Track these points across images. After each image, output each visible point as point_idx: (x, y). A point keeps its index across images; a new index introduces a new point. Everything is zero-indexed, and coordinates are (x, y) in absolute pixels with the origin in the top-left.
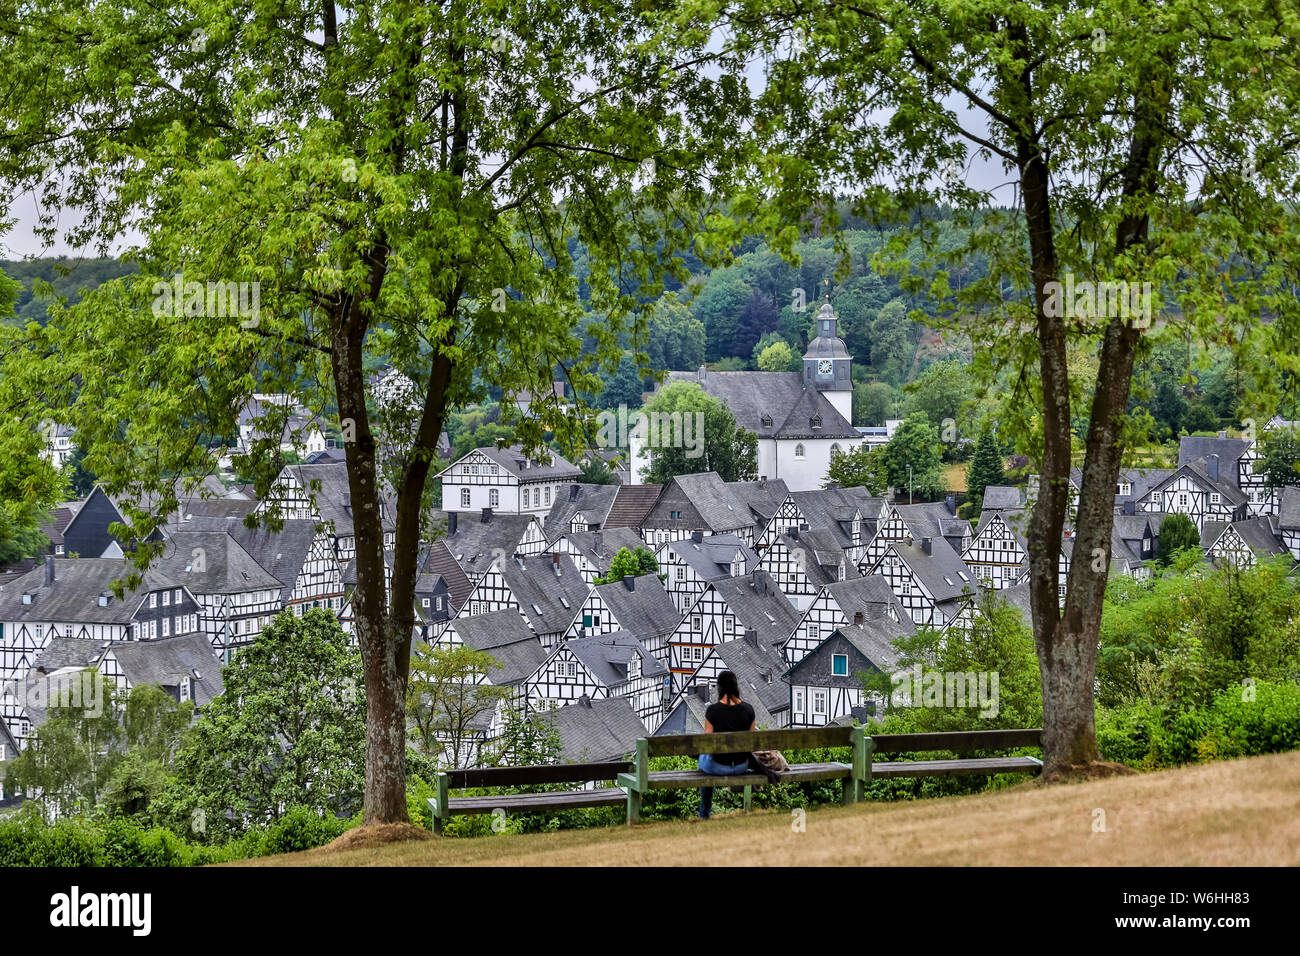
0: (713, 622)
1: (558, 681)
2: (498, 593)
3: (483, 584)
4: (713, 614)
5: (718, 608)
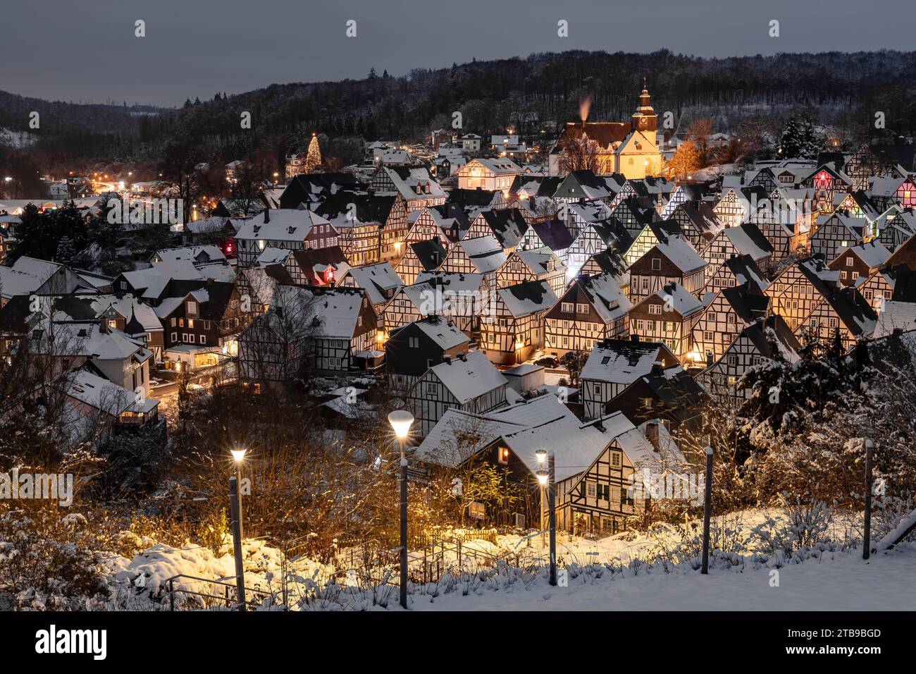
0: (590, 243)
1: (512, 272)
2: (483, 228)
3: (475, 224)
4: (590, 239)
5: (592, 236)
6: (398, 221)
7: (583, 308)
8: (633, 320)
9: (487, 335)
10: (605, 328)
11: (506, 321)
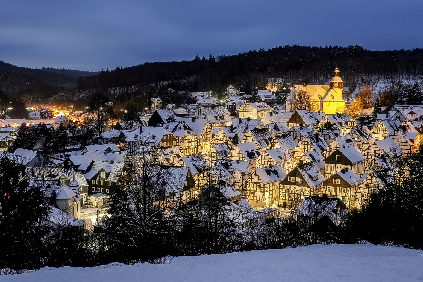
0: (305, 146)
1: (264, 160)
2: (250, 138)
3: (246, 136)
4: (305, 144)
5: (306, 143)
6: (207, 133)
7: (299, 179)
8: (325, 186)
9: (250, 192)
10: (310, 190)
11: (260, 185)
